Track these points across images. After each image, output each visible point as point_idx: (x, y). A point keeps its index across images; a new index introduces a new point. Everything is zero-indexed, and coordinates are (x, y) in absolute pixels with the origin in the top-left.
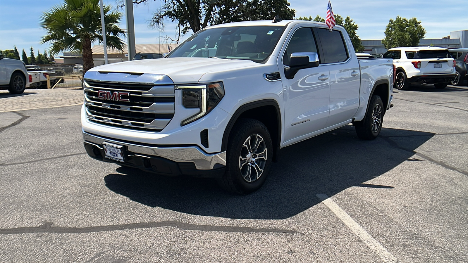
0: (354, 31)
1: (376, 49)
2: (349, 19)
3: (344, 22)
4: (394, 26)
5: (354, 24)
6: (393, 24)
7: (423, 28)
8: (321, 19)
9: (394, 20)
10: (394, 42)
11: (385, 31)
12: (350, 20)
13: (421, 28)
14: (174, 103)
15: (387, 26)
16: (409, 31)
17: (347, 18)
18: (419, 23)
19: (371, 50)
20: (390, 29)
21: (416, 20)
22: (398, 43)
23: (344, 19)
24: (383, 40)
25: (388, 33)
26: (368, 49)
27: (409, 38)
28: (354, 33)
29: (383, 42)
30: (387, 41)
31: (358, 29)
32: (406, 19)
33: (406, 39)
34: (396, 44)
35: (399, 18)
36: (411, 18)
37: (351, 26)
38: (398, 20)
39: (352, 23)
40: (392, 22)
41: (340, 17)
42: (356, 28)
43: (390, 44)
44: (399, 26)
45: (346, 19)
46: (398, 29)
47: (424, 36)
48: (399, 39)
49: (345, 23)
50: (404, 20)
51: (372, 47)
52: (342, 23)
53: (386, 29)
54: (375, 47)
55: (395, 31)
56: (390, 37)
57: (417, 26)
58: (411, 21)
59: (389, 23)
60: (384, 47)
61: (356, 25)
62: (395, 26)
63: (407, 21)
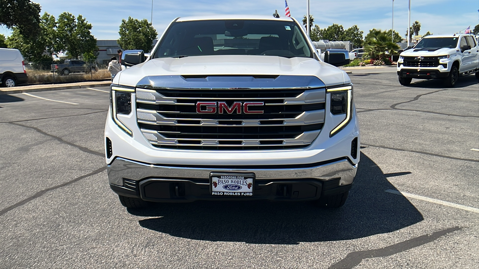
0: (88, 30)
1: (110, 49)
2: (81, 18)
3: (76, 20)
4: (127, 26)
5: (87, 23)
6: (126, 24)
7: (154, 29)
8: (50, 16)
9: (127, 21)
10: (129, 42)
11: (119, 31)
12: (83, 18)
13: (153, 29)
14: (324, 110)
15: (120, 27)
16: (143, 32)
17: (80, 16)
18: (151, 25)
19: (106, 50)
20: (124, 29)
21: (148, 21)
22: (134, 43)
23: (76, 17)
24: (119, 40)
25: (122, 33)
26: (104, 49)
27: (144, 39)
28: (89, 33)
29: (119, 42)
30: (123, 41)
31: (92, 28)
32: (138, 20)
33: (141, 40)
34: (132, 44)
35: (131, 19)
36: (143, 20)
37: (84, 25)
38: (131, 21)
39: (85, 22)
40: (124, 22)
41: (71, 15)
42: (90, 27)
43: (126, 44)
44: (133, 26)
45: (78, 18)
46: (132, 29)
47: (157, 37)
48: (134, 40)
49: (78, 22)
50: (137, 21)
51: (106, 47)
52: (74, 21)
53: (120, 30)
54: (109, 47)
55: (129, 32)
56: (125, 37)
57: (149, 27)
58: (142, 22)
59: (122, 24)
60: (121, 47)
61: (90, 24)
62: (129, 27)
63: (139, 22)
